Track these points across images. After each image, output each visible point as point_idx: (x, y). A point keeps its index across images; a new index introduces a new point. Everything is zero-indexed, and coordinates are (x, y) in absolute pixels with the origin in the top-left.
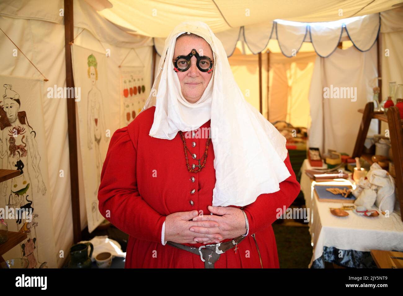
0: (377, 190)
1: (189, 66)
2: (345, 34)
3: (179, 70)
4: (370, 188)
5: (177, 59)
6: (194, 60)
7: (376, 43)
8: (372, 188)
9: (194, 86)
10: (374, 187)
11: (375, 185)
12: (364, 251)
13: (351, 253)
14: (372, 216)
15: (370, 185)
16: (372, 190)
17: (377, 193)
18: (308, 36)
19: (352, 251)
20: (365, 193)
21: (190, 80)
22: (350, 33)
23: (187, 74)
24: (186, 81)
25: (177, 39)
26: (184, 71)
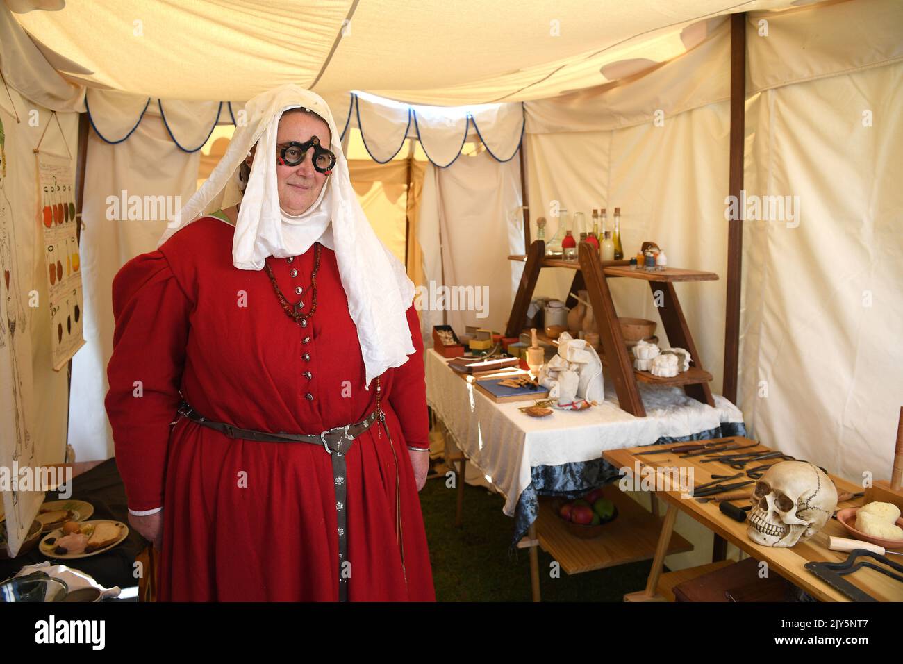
0: (579, 371)
1: (301, 159)
2: (472, 131)
3: (287, 163)
4: (569, 369)
5: (289, 145)
6: (310, 153)
7: (518, 151)
8: (571, 368)
9: (303, 190)
10: (575, 367)
11: (576, 363)
12: (586, 460)
13: (567, 468)
14: (582, 409)
15: (567, 365)
16: (572, 371)
17: (579, 375)
18: (413, 127)
19: (570, 464)
20: (562, 376)
21: (299, 181)
22: (480, 130)
23: (297, 172)
24: (291, 181)
25: (285, 113)
26: (292, 165)
